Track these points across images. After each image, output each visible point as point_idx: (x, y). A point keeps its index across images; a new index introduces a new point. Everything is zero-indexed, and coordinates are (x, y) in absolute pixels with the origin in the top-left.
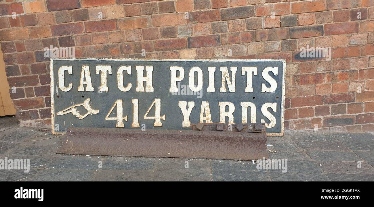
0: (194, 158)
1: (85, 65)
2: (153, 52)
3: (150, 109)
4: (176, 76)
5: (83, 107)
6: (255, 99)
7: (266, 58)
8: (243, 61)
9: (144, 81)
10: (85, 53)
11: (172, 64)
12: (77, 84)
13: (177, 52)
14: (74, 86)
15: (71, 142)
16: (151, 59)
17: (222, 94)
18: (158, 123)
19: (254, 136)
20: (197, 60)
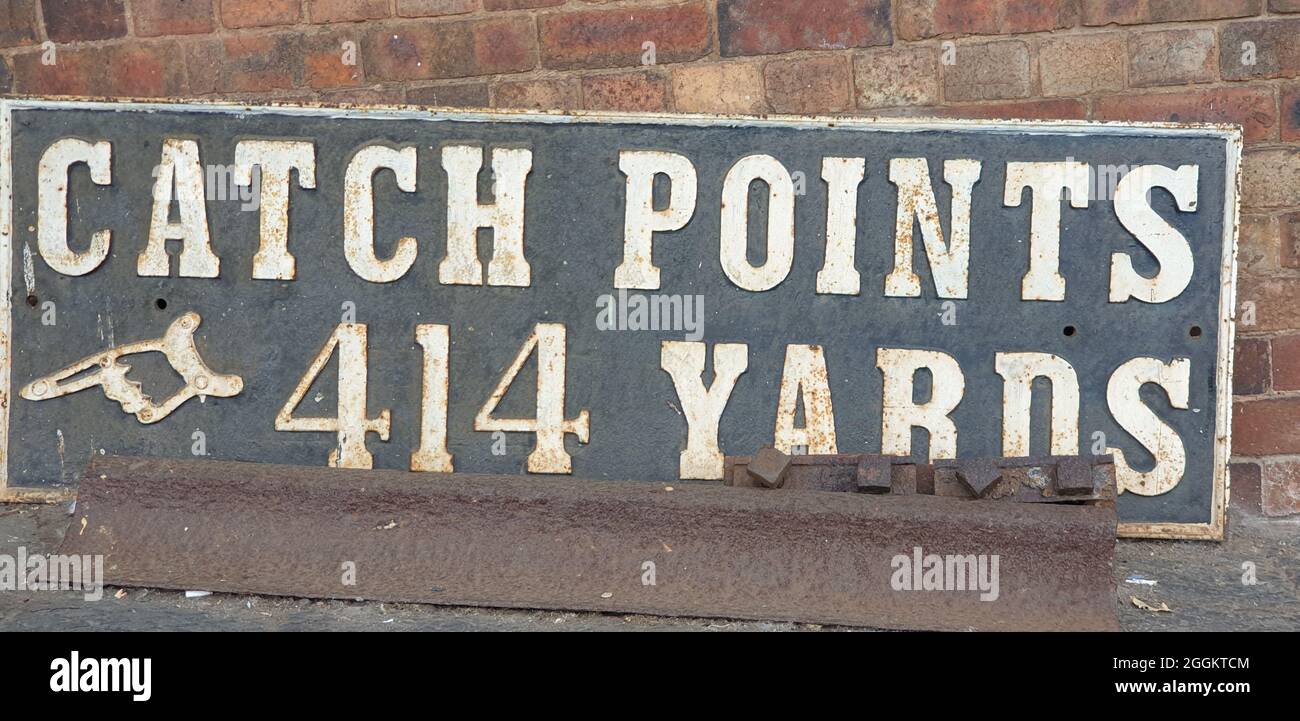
0: (736, 620)
1: (181, 140)
2: (533, 76)
3: (507, 380)
4: (649, 205)
5: (160, 358)
6: (1072, 339)
7: (1134, 115)
8: (1012, 128)
9: (479, 229)
10: (178, 78)
11: (630, 139)
12: (132, 237)
13: (658, 77)
14: (116, 247)
15: (103, 529)
16: (522, 112)
17: (897, 304)
18: (549, 455)
19: (1055, 520)
20: (765, 117)
